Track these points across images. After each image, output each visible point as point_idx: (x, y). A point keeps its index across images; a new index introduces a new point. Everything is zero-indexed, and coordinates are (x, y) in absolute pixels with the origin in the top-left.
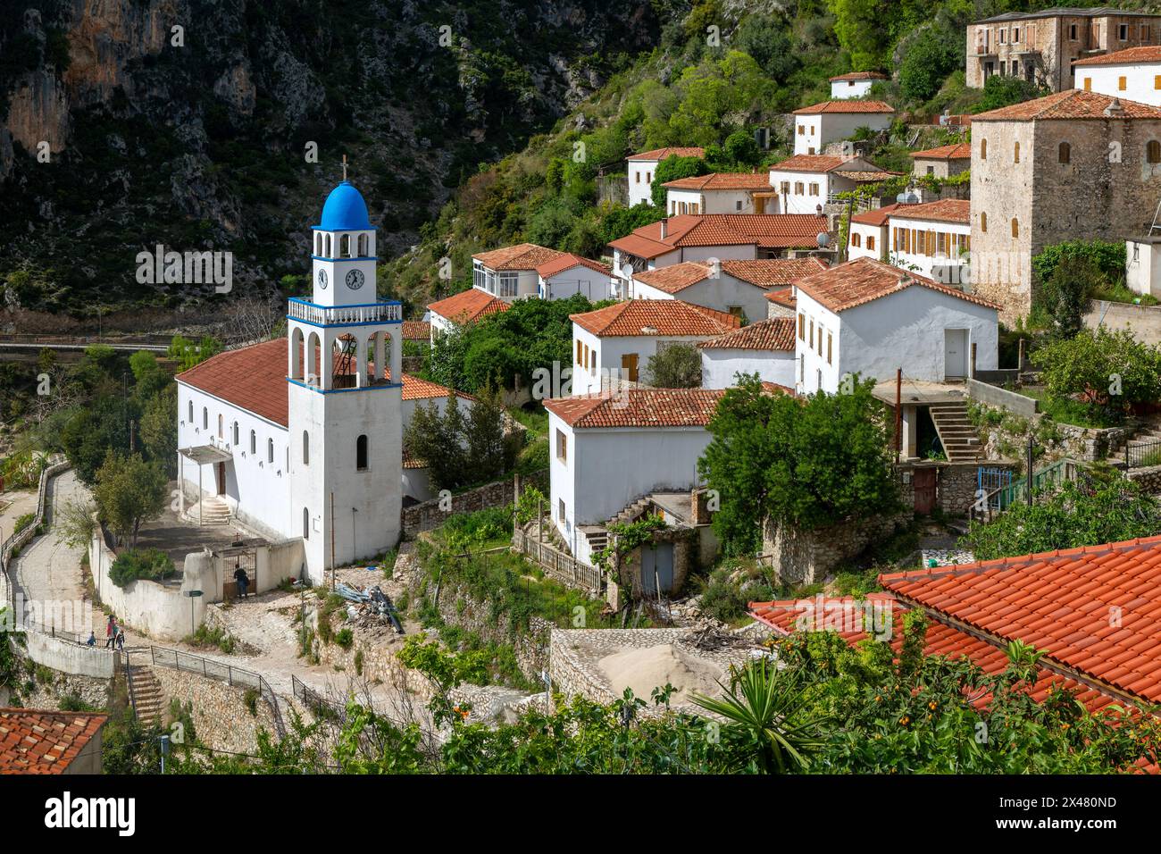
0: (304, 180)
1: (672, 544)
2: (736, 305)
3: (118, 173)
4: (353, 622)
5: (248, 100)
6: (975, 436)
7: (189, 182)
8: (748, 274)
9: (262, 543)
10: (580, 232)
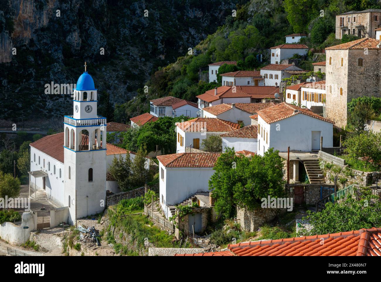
0: (98, 73)
1: (201, 214)
2: (241, 120)
3: (31, 69)
4: (81, 241)
5: (78, 44)
6: (321, 173)
7: (56, 73)
8: (246, 108)
9: (53, 208)
10: (190, 92)
